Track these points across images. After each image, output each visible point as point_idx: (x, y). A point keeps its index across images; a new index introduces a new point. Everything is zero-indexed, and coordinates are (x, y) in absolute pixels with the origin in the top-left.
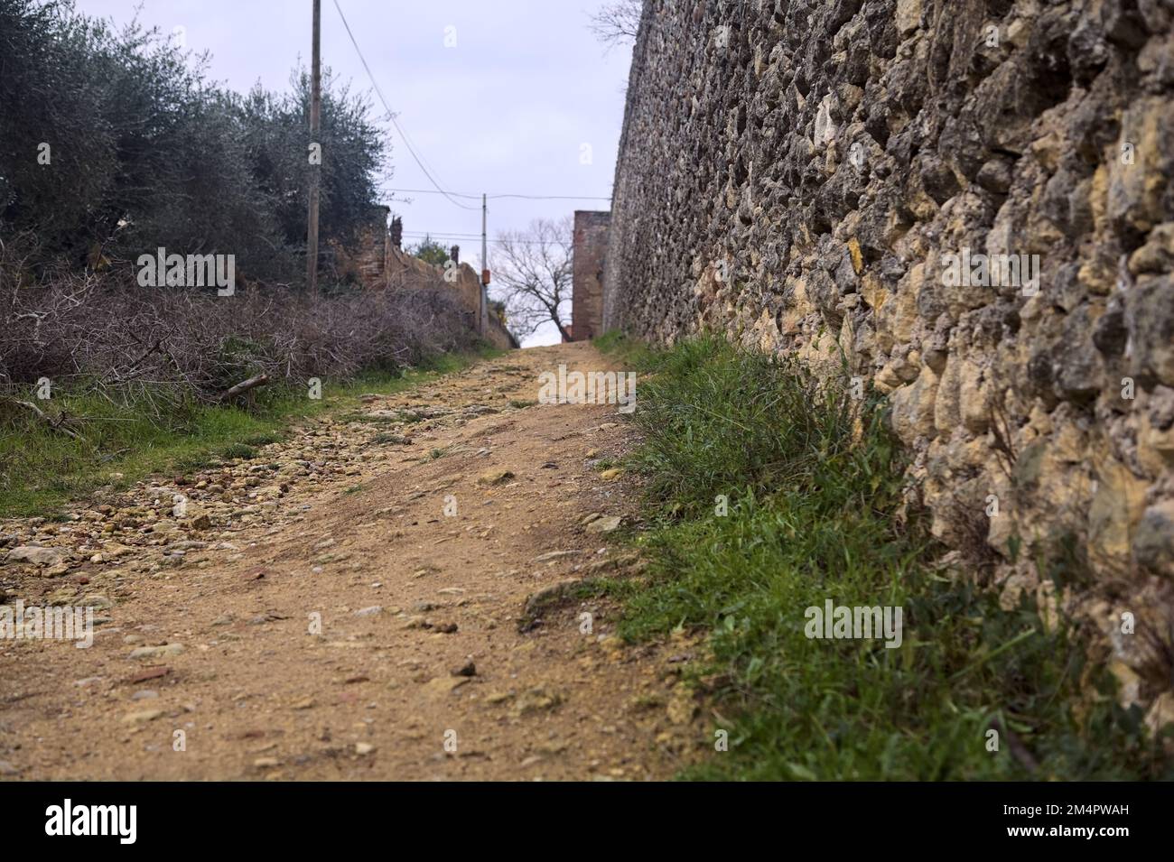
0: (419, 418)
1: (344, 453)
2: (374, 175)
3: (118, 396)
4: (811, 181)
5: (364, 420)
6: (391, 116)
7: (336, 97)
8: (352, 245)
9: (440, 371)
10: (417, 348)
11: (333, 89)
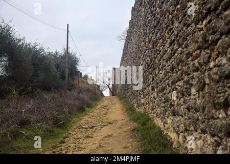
0: (92, 127)
1: (81, 141)
2: (77, 66)
3: (39, 129)
4: (171, 104)
5: (82, 128)
6: (81, 55)
7: (71, 52)
8: (73, 79)
9: (92, 107)
10: (87, 103)
11: (70, 51)
